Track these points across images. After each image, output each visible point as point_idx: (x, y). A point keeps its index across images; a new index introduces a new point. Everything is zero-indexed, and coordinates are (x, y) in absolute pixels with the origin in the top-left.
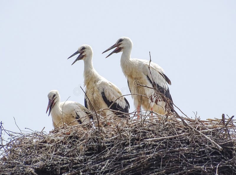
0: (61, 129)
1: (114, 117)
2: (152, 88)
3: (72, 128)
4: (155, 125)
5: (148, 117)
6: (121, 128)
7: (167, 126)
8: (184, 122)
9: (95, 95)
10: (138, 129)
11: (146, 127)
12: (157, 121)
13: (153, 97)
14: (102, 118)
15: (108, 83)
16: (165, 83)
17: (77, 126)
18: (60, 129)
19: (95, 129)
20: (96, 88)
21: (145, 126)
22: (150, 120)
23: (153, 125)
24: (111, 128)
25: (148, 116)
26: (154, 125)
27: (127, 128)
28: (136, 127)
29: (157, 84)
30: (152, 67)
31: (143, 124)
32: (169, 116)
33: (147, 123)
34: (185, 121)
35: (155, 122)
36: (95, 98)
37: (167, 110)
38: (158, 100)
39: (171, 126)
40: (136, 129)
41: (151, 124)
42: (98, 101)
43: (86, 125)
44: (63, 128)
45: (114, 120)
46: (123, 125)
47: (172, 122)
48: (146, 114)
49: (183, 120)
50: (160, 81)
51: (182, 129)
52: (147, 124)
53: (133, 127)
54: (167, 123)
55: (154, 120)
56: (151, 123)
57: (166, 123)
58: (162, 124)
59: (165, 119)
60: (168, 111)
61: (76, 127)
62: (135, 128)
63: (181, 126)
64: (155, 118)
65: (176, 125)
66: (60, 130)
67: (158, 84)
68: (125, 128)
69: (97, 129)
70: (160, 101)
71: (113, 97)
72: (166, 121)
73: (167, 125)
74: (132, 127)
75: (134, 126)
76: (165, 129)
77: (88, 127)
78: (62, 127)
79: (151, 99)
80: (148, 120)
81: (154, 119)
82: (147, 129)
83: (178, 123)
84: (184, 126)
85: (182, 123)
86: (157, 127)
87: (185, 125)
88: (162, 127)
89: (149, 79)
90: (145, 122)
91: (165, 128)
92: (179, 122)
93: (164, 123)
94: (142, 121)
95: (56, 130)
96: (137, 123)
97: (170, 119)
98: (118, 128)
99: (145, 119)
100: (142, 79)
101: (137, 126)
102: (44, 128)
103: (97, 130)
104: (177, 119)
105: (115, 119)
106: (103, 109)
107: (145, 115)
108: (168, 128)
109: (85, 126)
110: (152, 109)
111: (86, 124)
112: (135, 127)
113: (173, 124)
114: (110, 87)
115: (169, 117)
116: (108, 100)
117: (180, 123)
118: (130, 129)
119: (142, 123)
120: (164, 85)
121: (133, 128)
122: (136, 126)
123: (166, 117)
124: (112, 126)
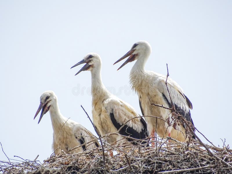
0: (58, 157)
1: (123, 144)
2: (168, 109)
3: (72, 157)
4: (174, 154)
5: (164, 144)
6: (131, 158)
7: (188, 156)
8: (209, 152)
9: (102, 116)
10: (152, 159)
11: (162, 156)
12: (176, 149)
13: (171, 120)
14: (108, 145)
15: (119, 101)
16: (185, 104)
17: (77, 154)
18: (57, 158)
19: (99, 159)
20: (103, 109)
21: (161, 155)
22: (167, 148)
23: (170, 155)
24: (120, 157)
25: (164, 143)
26: (172, 154)
27: (138, 157)
28: (150, 157)
31: (159, 153)
32: (191, 143)
33: (164, 152)
34: (210, 150)
35: (174, 150)
36: (102, 120)
37: (188, 136)
38: (177, 124)
39: (193, 156)
40: (150, 159)
41: (169, 153)
42: (106, 124)
43: (89, 153)
44: (61, 157)
45: (123, 148)
46: (134, 153)
47: (195, 151)
48: (163, 141)
49: (207, 149)
51: (206, 159)
52: (163, 153)
53: (147, 156)
54: (187, 152)
55: (172, 149)
56: (168, 152)
57: (186, 152)
58: (181, 153)
59: (186, 147)
60: (189, 137)
61: (77, 156)
62: (148, 158)
63: (205, 157)
64: (174, 146)
65: (199, 154)
66: (57, 159)
67: (177, 105)
68: (136, 157)
69: (101, 158)
70: (179, 125)
71: (125, 119)
72: (187, 149)
73: (188, 154)
74: (144, 157)
75: (148, 155)
76: (185, 159)
77: (91, 156)
78: (60, 155)
79: (168, 123)
80: (165, 148)
81: (172, 147)
82: (164, 159)
83: (201, 152)
84: (209, 157)
85: (206, 152)
86: (176, 157)
87: (210, 155)
88: (181, 157)
89: (165, 98)
90: (161, 150)
91: (186, 158)
92: (202, 152)
93: (184, 152)
94: (158, 149)
95: (52, 158)
96: (152, 152)
97: (192, 148)
98: (127, 158)
99: (160, 147)
100: (157, 98)
102: (38, 156)
103: (102, 159)
104: (200, 147)
105: (125, 147)
107: (161, 143)
108: (189, 158)
109: (88, 155)
110: (169, 135)
111: (88, 152)
112: (148, 156)
113: (195, 153)
115: (191, 144)
116: (118, 122)
117: (204, 152)
118: (142, 159)
119: (158, 152)
120: (184, 106)
121: (146, 158)
122: (150, 155)
123: (186, 145)
124: (121, 155)
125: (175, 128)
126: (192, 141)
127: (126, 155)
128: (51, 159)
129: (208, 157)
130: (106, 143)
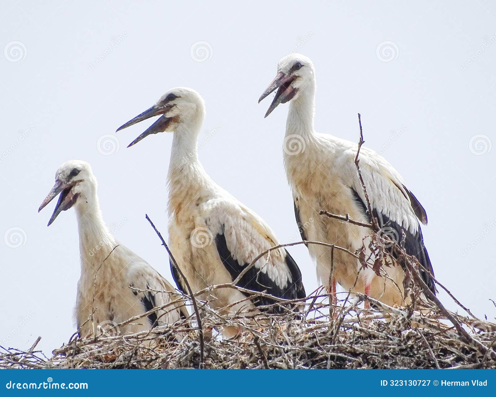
0: (89, 343)
1: (250, 311)
2: (364, 225)
3: (123, 342)
4: (375, 337)
5: (351, 312)
6: (270, 345)
7: (410, 343)
8: (461, 331)
10: (320, 349)
11: (344, 342)
12: (379, 325)
13: (368, 252)
14: (211, 314)
15: (237, 208)
16: (407, 213)
17: (135, 335)
18: (85, 344)
19: (189, 347)
21: (343, 339)
22: (359, 321)
23: (366, 338)
24: (240, 344)
25: (351, 309)
26: (371, 336)
27: (287, 344)
28: (316, 344)
29: (384, 217)
30: (371, 163)
31: (337, 333)
32: (417, 309)
33: (351, 330)
34: (464, 326)
35: (375, 327)
37: (410, 293)
38: (384, 263)
39: (423, 343)
40: (315, 349)
41: (362, 334)
43: (164, 333)
44: (95, 341)
45: (249, 320)
46: (275, 335)
47: (426, 330)
48: (348, 305)
49: (457, 325)
50: (393, 208)
51: (453, 350)
52: (349, 335)
53: (307, 342)
54: (408, 331)
55: (372, 323)
56: (361, 330)
57: (405, 333)
58: (393, 334)
59: (404, 320)
60: (412, 295)
61: (135, 340)
62: (312, 346)
63: (451, 344)
64: (375, 318)
65: (436, 337)
66: (86, 347)
68: (281, 344)
69: (195, 345)
70: (387, 264)
71: (252, 252)
72: (408, 326)
73: (408, 338)
74: (302, 343)
75: (310, 338)
76: (402, 350)
77: (171, 340)
78: (93, 337)
79: (362, 259)
80: (353, 321)
81: (370, 319)
82: (349, 349)
83: (443, 331)
84: (462, 343)
85: (454, 332)
86: (379, 343)
87: (464, 341)
88: (393, 345)
89: (358, 199)
90: (343, 327)
91: (404, 347)
92: (445, 331)
93: (399, 332)
94: (334, 324)
95: (73, 345)
96: (319, 331)
97: (419, 321)
98: (258, 345)
99: (342, 320)
100: (338, 199)
101: (318, 339)
102: (39, 339)
103: (197, 349)
104: (441, 321)
105: (253, 317)
106: (215, 286)
107: (344, 308)
108: (412, 346)
109: (161, 337)
110: (367, 289)
111: (163, 331)
112: (310, 342)
113: (427, 334)
114: (244, 219)
115: (416, 313)
116: (234, 258)
117: (449, 333)
118: (297, 347)
119: (335, 332)
120: (405, 217)
121: (306, 346)
122: (315, 340)
123: (405, 314)
124: (243, 339)
125: (378, 273)
126: (419, 304)
127: (256, 339)
128: (71, 348)
129: (459, 345)
130: (208, 308)
